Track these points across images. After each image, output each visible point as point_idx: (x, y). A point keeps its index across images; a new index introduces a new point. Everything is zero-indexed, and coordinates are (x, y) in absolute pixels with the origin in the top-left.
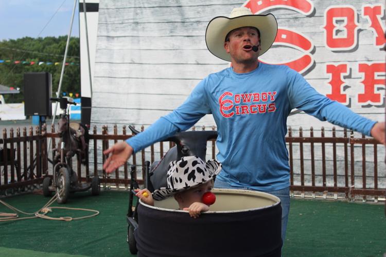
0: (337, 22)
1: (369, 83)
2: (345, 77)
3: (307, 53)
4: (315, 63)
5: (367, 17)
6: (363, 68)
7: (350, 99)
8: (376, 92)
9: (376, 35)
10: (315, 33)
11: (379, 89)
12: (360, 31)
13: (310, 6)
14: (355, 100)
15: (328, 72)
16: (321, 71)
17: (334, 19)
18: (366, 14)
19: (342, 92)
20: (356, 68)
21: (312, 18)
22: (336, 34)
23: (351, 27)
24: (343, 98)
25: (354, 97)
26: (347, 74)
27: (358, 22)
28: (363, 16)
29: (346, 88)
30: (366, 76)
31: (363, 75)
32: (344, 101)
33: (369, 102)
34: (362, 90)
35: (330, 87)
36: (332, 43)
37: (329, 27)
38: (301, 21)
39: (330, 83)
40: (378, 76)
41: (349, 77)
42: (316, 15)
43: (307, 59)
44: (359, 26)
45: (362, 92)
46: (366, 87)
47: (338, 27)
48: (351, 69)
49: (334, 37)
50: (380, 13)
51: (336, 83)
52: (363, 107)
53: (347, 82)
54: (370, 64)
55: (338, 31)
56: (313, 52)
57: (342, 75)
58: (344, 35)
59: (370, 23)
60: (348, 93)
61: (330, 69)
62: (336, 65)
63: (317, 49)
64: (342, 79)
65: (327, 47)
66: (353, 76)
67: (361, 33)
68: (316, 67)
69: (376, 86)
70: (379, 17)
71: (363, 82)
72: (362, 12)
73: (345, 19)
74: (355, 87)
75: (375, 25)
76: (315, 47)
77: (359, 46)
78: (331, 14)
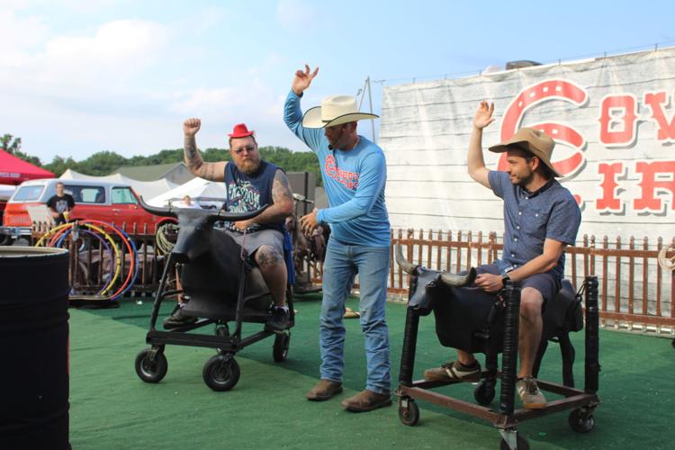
0: (614, 112)
1: (648, 185)
2: (619, 179)
3: (578, 150)
4: (586, 162)
5: (649, 106)
6: (640, 167)
7: (624, 205)
8: (656, 196)
9: (658, 127)
10: (587, 127)
11: (659, 193)
12: (640, 122)
13: (583, 95)
14: (630, 207)
15: (600, 172)
16: (592, 171)
17: (611, 110)
18: (647, 102)
19: (615, 197)
20: (632, 166)
21: (586, 109)
22: (612, 127)
23: (630, 118)
24: (616, 204)
25: (629, 202)
26: (622, 174)
27: (638, 112)
28: (644, 105)
29: (620, 191)
30: (644, 177)
31: (640, 175)
32: (618, 207)
33: (647, 209)
34: (638, 194)
35: (601, 190)
36: (606, 137)
37: (605, 119)
38: (574, 112)
39: (602, 185)
40: (660, 177)
41: (625, 178)
42: (590, 105)
43: (577, 158)
44: (640, 117)
45: (639, 196)
46: (644, 191)
47: (614, 118)
48: (627, 169)
49: (610, 130)
50: (664, 101)
51: (609, 186)
52: (639, 214)
53: (621, 184)
54: (649, 162)
55: (614, 124)
56: (584, 149)
57: (617, 175)
58: (621, 128)
59: (651, 112)
60: (622, 197)
61: (603, 168)
62: (610, 163)
63: (589, 145)
64: (616, 181)
65: (601, 143)
66: (629, 177)
67: (641, 126)
68: (587, 166)
69: (656, 190)
70: (662, 106)
71: (640, 185)
72: (643, 101)
73: (624, 109)
74: (630, 190)
75: (658, 115)
76: (586, 143)
77: (639, 141)
78: (608, 103)
